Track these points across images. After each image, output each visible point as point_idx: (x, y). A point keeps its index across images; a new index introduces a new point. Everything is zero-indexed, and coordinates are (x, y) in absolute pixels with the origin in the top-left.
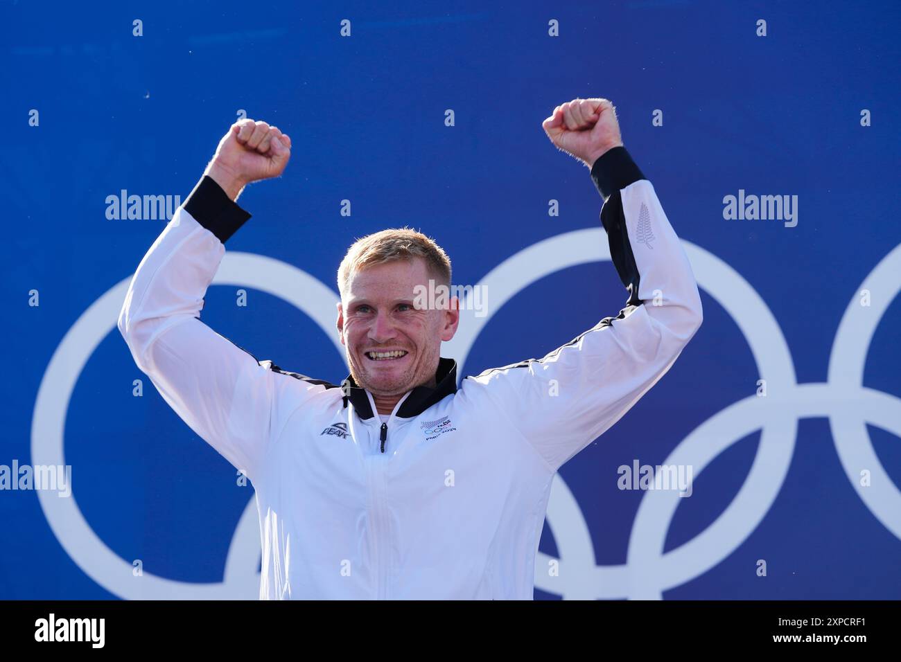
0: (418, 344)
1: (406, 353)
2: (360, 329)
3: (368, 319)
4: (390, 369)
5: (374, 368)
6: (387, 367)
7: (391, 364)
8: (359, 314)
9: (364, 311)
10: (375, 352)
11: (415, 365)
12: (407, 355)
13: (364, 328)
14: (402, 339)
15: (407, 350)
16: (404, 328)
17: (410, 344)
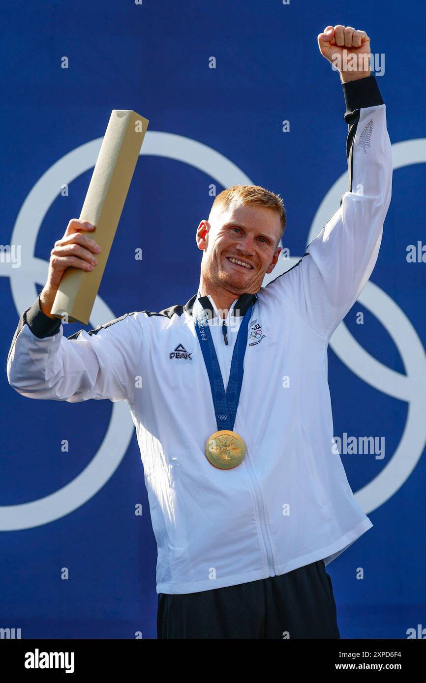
0: (263, 266)
1: (252, 268)
2: (231, 241)
3: (238, 237)
4: (243, 273)
5: (232, 269)
6: (242, 271)
7: (244, 271)
8: (232, 231)
9: (236, 231)
10: (236, 259)
11: (254, 278)
12: (253, 270)
13: (233, 242)
14: (255, 258)
15: (255, 267)
16: (260, 252)
17: (258, 264)
